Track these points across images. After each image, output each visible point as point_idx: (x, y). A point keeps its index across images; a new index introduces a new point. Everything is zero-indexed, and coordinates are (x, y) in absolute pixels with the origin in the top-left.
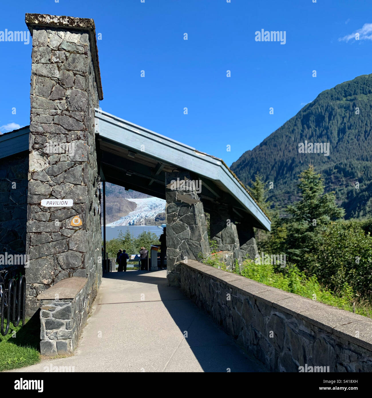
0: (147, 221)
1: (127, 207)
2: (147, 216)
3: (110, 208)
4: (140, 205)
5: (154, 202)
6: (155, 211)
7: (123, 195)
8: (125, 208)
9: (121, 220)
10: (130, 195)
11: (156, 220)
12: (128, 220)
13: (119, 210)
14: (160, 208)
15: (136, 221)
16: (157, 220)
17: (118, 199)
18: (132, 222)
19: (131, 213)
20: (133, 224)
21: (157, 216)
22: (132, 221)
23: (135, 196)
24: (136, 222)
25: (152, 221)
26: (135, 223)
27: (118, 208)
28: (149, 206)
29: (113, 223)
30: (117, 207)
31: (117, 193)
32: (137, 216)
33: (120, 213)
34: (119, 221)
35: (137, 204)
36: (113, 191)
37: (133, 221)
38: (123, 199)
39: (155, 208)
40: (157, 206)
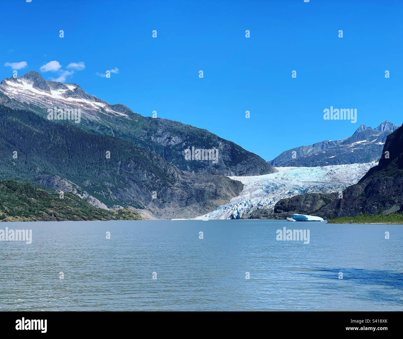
0: (261, 213)
1: (228, 189)
2: (261, 204)
3: (201, 191)
4: (249, 187)
5: (271, 181)
6: (273, 197)
7: (221, 171)
8: (224, 191)
9: (218, 211)
10: (232, 170)
11: (275, 211)
12: (229, 210)
13: (215, 195)
14: (282, 190)
15: (242, 212)
16: (278, 210)
17: (213, 177)
18: (237, 215)
19: (234, 199)
20: (238, 218)
21: (277, 204)
22: (235, 213)
23: (240, 172)
24: (243, 214)
25: (269, 213)
26: (241, 217)
27: (213, 191)
28: (264, 188)
29: (204, 216)
30: (211, 190)
31: (212, 168)
32: (243, 204)
33: (216, 199)
34: (214, 212)
35: (244, 185)
36: (205, 165)
37: (238, 213)
38: (221, 176)
39: (273, 191)
40: (277, 188)
